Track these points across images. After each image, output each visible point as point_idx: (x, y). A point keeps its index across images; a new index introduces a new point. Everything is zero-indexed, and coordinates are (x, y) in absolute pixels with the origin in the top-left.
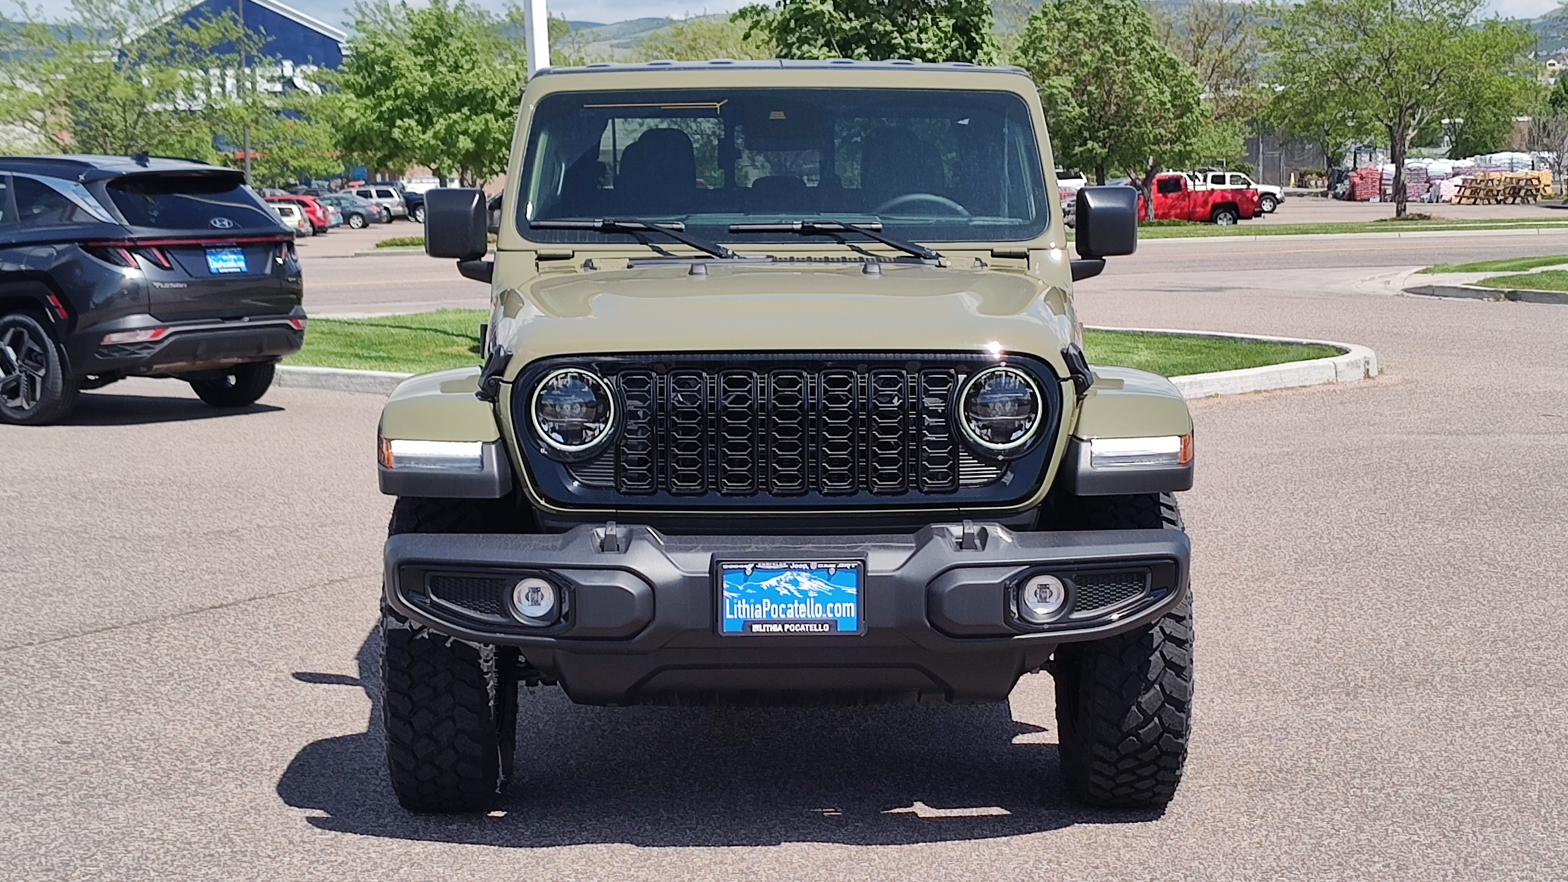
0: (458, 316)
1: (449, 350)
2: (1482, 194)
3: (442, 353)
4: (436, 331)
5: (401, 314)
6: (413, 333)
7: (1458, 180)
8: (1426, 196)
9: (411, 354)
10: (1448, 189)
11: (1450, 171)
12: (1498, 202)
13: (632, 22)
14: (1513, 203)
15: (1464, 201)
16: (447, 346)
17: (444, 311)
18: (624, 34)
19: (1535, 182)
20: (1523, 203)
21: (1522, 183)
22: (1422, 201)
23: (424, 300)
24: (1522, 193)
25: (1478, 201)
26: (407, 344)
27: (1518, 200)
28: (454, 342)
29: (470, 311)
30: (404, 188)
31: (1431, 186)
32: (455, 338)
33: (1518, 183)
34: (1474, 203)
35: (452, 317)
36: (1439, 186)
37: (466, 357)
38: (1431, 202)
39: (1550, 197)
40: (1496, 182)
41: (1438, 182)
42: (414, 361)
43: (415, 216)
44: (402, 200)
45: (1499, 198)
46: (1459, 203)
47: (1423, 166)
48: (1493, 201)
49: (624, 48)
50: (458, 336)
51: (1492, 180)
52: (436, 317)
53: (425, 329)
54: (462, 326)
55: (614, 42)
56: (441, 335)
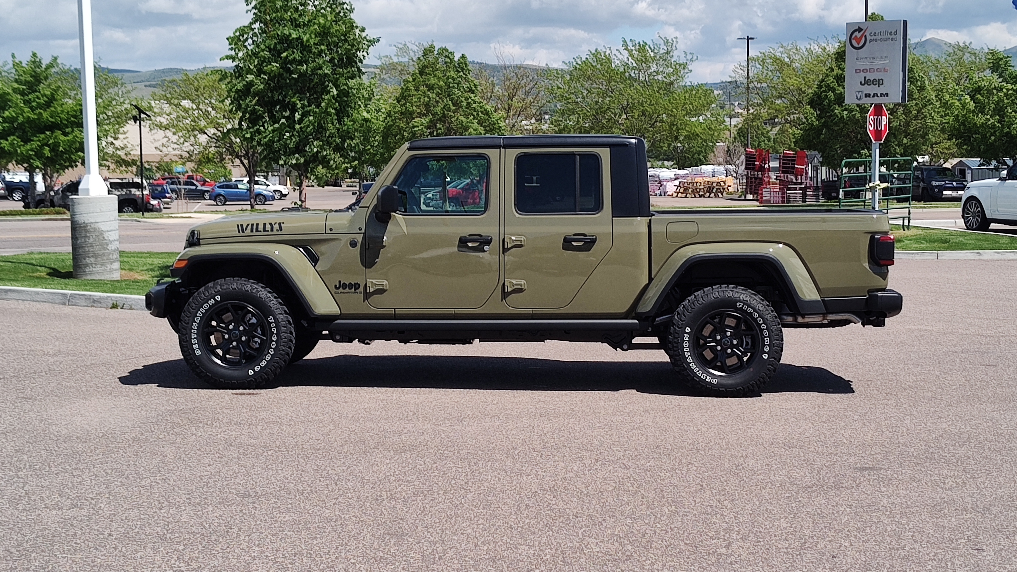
0: (41, 256)
1: (35, 274)
2: (690, 190)
3: (30, 276)
4: (27, 263)
5: (6, 255)
6: (13, 265)
7: (677, 183)
8: (658, 192)
9: (12, 277)
10: (671, 188)
11: (673, 176)
12: (700, 196)
13: (159, 70)
14: (709, 197)
15: (680, 195)
16: (33, 272)
17: (32, 253)
18: (154, 78)
19: (722, 184)
20: (716, 196)
21: (715, 184)
22: (656, 195)
23: (19, 248)
24: (714, 190)
25: (688, 195)
26: (10, 271)
27: (712, 195)
28: (38, 270)
29: (48, 253)
30: (5, 178)
31: (661, 185)
32: (38, 268)
33: (712, 184)
34: (686, 197)
35: (37, 256)
36: (666, 186)
37: (45, 278)
38: (661, 195)
39: (731, 193)
40: (698, 184)
41: (665, 183)
42: (13, 280)
43: (12, 196)
44: (4, 186)
45: (701, 193)
46: (677, 196)
47: (657, 173)
48: (697, 195)
49: (154, 87)
50: (40, 266)
51: (697, 183)
52: (27, 257)
53: (21, 263)
54: (43, 261)
55: (148, 83)
56: (31, 266)
